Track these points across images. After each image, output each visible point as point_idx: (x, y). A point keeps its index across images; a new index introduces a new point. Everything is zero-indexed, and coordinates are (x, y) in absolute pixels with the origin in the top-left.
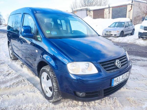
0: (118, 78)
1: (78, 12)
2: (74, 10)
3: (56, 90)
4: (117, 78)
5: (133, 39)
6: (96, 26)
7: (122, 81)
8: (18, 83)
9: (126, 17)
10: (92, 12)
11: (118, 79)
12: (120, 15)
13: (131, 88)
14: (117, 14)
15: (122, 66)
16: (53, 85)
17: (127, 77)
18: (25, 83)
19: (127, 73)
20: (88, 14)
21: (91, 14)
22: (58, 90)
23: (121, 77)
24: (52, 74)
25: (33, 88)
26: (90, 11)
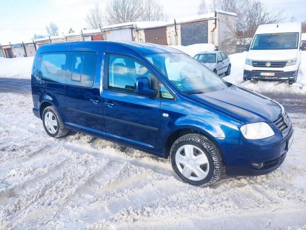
1: (114, 32)
2: (104, 27)
9: (207, 43)
10: (142, 34)
12: (196, 38)
14: (192, 36)
20: (134, 36)
21: (140, 37)
26: (137, 30)
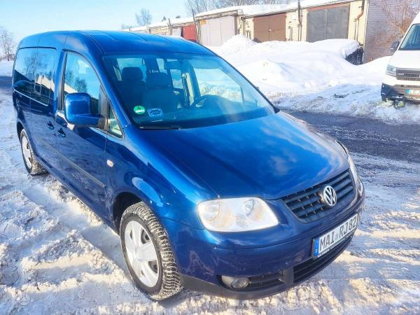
0: (330, 233)
1: (211, 21)
2: (198, 15)
3: (169, 269)
4: (326, 235)
5: (367, 103)
6: (264, 65)
7: (339, 239)
8: (58, 247)
9: (347, 38)
10: (251, 23)
11: (328, 236)
12: (331, 31)
13: (364, 251)
14: (323, 27)
15: (339, 200)
16: (161, 258)
17: (352, 229)
18: (80, 247)
19: (352, 218)
20: (239, 26)
21: (247, 29)
22: (173, 269)
23: (337, 230)
24: (157, 227)
25: (101, 260)
26: (244, 18)
